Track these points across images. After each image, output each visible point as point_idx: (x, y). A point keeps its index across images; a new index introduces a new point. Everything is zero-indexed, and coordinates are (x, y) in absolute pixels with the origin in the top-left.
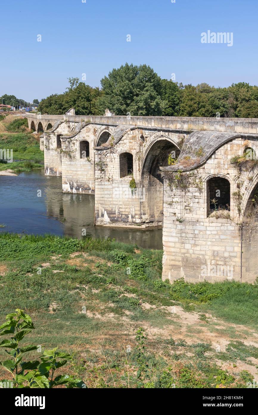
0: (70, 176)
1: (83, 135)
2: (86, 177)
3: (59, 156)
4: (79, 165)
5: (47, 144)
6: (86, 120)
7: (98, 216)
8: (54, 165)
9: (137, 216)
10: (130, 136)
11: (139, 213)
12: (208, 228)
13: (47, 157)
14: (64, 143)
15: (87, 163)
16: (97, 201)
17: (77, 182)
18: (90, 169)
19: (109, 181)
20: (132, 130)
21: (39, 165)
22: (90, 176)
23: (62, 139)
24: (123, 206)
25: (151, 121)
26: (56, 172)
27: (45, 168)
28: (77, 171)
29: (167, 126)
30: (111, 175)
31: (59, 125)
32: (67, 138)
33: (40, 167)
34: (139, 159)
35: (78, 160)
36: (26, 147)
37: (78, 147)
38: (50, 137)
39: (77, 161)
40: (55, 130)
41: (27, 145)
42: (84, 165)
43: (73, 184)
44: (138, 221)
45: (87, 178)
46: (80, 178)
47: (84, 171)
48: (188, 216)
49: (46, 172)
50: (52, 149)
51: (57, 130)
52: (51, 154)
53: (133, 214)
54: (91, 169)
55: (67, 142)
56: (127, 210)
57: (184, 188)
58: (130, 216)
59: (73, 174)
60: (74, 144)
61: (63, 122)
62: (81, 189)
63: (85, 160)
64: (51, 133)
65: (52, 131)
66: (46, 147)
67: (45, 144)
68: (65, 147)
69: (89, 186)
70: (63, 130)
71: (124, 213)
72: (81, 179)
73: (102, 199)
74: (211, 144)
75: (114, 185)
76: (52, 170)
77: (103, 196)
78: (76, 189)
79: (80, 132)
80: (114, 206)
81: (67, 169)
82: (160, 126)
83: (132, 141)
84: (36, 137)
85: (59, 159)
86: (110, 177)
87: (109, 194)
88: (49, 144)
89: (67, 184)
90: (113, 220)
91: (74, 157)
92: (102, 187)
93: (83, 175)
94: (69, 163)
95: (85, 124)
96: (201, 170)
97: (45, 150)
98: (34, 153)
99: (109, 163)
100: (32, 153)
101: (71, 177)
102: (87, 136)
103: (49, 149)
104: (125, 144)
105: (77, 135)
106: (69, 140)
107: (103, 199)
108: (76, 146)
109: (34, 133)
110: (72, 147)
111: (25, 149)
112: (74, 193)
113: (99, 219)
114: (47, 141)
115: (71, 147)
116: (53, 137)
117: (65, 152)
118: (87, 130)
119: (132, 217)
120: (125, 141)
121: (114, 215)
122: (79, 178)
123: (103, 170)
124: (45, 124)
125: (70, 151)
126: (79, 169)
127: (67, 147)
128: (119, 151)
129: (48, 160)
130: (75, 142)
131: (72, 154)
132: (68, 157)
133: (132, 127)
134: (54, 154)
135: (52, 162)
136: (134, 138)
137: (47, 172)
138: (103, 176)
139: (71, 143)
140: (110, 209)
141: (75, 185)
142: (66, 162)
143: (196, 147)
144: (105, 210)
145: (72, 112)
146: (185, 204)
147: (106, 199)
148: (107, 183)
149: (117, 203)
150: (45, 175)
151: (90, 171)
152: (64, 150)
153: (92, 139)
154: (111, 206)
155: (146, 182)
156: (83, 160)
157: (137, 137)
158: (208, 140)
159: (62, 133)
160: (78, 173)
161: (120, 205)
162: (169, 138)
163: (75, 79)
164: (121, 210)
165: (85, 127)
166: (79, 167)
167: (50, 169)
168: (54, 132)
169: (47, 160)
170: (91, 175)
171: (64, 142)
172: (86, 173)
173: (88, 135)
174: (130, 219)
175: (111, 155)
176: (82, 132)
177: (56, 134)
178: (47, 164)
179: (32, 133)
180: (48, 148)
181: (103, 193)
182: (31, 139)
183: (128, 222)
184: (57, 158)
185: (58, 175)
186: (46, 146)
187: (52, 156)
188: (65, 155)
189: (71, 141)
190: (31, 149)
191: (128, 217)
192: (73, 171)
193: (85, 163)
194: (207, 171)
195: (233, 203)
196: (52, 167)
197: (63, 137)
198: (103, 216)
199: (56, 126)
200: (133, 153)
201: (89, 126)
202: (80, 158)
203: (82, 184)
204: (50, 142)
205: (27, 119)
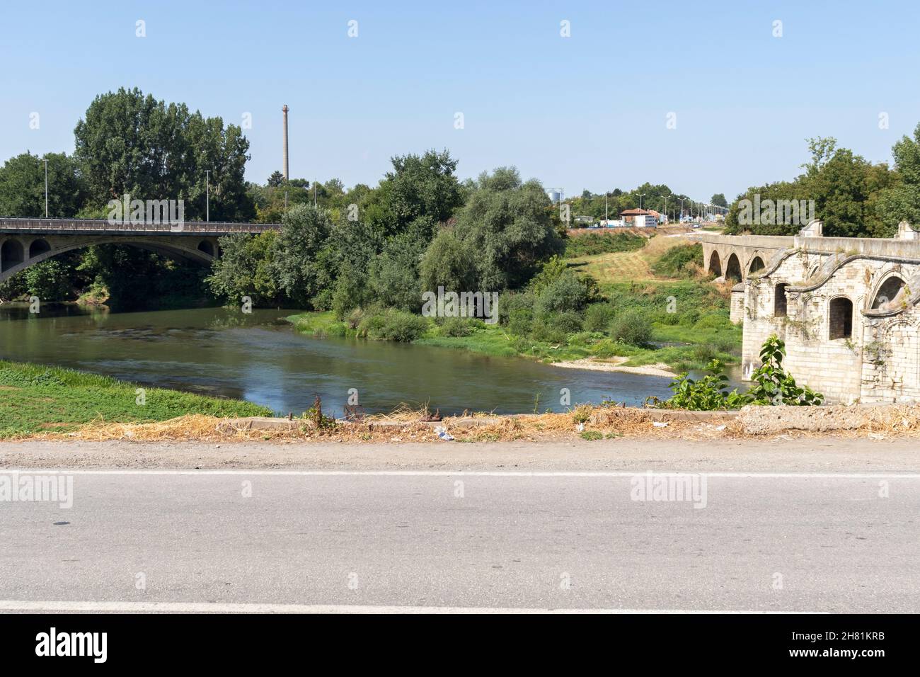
0: (803, 379)
1: (838, 284)
2: (840, 385)
4: (826, 356)
5: (752, 305)
6: (848, 249)
13: (749, 336)
14: (793, 301)
15: (846, 350)
18: (851, 366)
19: (893, 388)
21: (727, 355)
22: (851, 383)
23: (789, 292)
27: (743, 362)
28: (820, 370)
30: (899, 375)
31: (782, 260)
32: (800, 292)
33: (730, 360)
35: (824, 344)
36: (698, 315)
37: (826, 313)
38: (758, 288)
39: (822, 346)
40: (771, 273)
41: (699, 310)
42: (838, 356)
45: (842, 388)
46: (826, 386)
47: (837, 369)
49: (744, 373)
50: (763, 318)
51: (777, 272)
52: (758, 330)
54: (853, 366)
55: (800, 302)
59: (809, 377)
60: (816, 304)
61: (793, 254)
63: (839, 344)
64: (762, 280)
65: (765, 275)
66: (749, 313)
67: (746, 305)
68: (794, 313)
70: (792, 273)
72: (828, 390)
79: (832, 277)
81: (796, 364)
84: (722, 289)
86: (896, 380)
88: (755, 306)
91: (815, 336)
93: (835, 380)
94: (803, 349)
95: (845, 259)
97: (746, 320)
98: (717, 328)
99: (893, 347)
100: (711, 329)
102: (848, 287)
103: (755, 318)
105: (826, 284)
106: (805, 295)
108: (821, 312)
109: (717, 280)
110: (811, 311)
111: (695, 318)
114: (752, 297)
115: (808, 312)
116: (765, 289)
117: (794, 324)
118: (849, 272)
122: (823, 386)
123: (881, 363)
124: (745, 259)
125: (806, 322)
126: (825, 366)
127: (801, 311)
129: (751, 343)
130: (818, 299)
131: (810, 330)
132: (801, 336)
134: (764, 331)
137: (748, 373)
138: (880, 377)
139: (809, 303)
142: (796, 348)
145: (814, 229)
150: (742, 379)
151: (851, 371)
152: (792, 319)
153: (859, 293)
156: (836, 344)
159: (789, 281)
160: (822, 373)
163: (826, 141)
165: (845, 264)
166: (827, 360)
168: (770, 276)
169: (750, 345)
170: (854, 381)
171: (793, 299)
172: (841, 375)
173: (850, 284)
175: (902, 328)
176: (836, 277)
177: (774, 282)
178: (747, 352)
179: (713, 279)
180: (753, 316)
182: (710, 296)
186: (749, 310)
187: (763, 334)
188: (795, 330)
189: (811, 297)
190: (709, 320)
192: (811, 368)
193: (839, 351)
197: (792, 288)
199: (775, 264)
201: (854, 264)
202: (828, 339)
203: (829, 400)
204: (759, 301)
205: (701, 245)
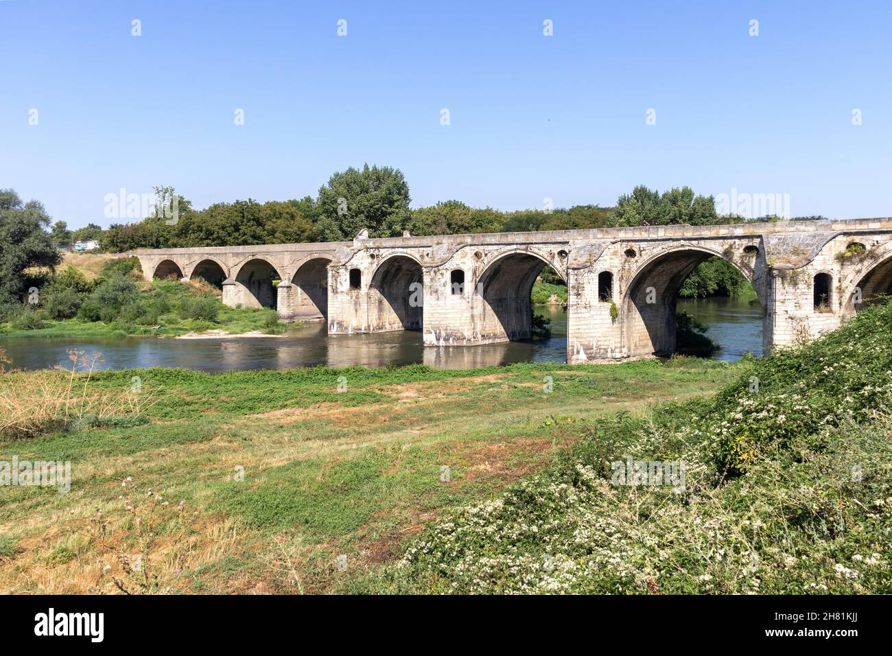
0: (437, 321)
1: (456, 262)
2: (459, 322)
3: (353, 302)
4: (450, 305)
5: (334, 283)
7: (573, 354)
8: (344, 317)
9: (617, 350)
10: (612, 251)
11: (619, 345)
12: (816, 323)
15: (462, 301)
16: (572, 334)
17: (446, 329)
19: (585, 308)
20: (613, 243)
24: (603, 339)
25: (658, 230)
26: (346, 328)
27: (330, 321)
28: (446, 314)
29: (697, 233)
30: (588, 300)
31: (355, 253)
32: (432, 267)
34: (621, 279)
37: (449, 279)
38: (338, 273)
39: (447, 299)
42: (457, 304)
43: (440, 333)
44: (618, 355)
47: (457, 312)
48: (798, 313)
49: (330, 329)
50: (342, 292)
51: (351, 262)
52: (339, 300)
53: (613, 348)
55: (432, 273)
56: (606, 343)
57: (795, 284)
58: (609, 350)
59: (440, 319)
62: (451, 339)
63: (458, 297)
64: (341, 267)
65: (343, 264)
66: (332, 289)
67: (330, 284)
69: (463, 335)
70: (361, 262)
71: (602, 347)
72: (451, 325)
73: (577, 331)
74: (807, 242)
75: (592, 313)
76: (340, 324)
77: (579, 327)
78: (445, 340)
79: (452, 257)
80: (592, 339)
81: (431, 312)
82: (681, 234)
83: (613, 257)
85: (352, 307)
86: (587, 303)
87: (587, 325)
88: (336, 284)
89: (431, 333)
90: (591, 358)
91: (442, 294)
92: (579, 315)
93: (456, 319)
94: (435, 302)
95: (455, 246)
96: (809, 267)
97: (330, 294)
99: (585, 285)
101: (437, 323)
102: (462, 263)
103: (337, 292)
104: (605, 260)
105: (448, 262)
106: (436, 269)
107: (579, 331)
108: (446, 279)
109: (183, 280)
110: (440, 279)
112: (441, 345)
113: (574, 357)
114: (334, 279)
115: (437, 279)
116: (343, 272)
117: (430, 287)
118: (462, 254)
119: (612, 352)
120: (606, 258)
121: (591, 351)
123: (579, 294)
124: (230, 262)
125: (436, 285)
126: (448, 311)
127: (433, 279)
128: (598, 269)
129: (335, 309)
130: (443, 271)
131: (439, 290)
132: (434, 295)
133: (613, 240)
134: (344, 300)
135: (342, 312)
136: (615, 253)
137: (333, 329)
138: (580, 303)
139: (438, 273)
140: (587, 343)
141: (443, 334)
143: (784, 248)
144: (581, 345)
146: (796, 301)
147: (582, 331)
148: (584, 310)
149: (594, 335)
150: (329, 333)
151: (465, 312)
152: (428, 284)
153: (469, 266)
154: (588, 339)
155: (626, 307)
156: (455, 297)
157: (619, 252)
158: (799, 239)
160: (448, 316)
161: (599, 337)
162: (700, 247)
164: (599, 343)
165: (459, 250)
166: (450, 308)
167: (338, 323)
168: (346, 264)
172: (460, 316)
174: (609, 355)
175: (589, 274)
176: (455, 258)
177: (349, 268)
178: (333, 315)
180: (335, 291)
181: (579, 323)
183: (607, 358)
184: (348, 305)
185: (350, 332)
186: (332, 287)
187: (342, 302)
188: (430, 291)
189: (439, 270)
191: (607, 352)
192: (440, 314)
193: (457, 301)
194: (815, 267)
195: (835, 297)
196: (340, 319)
198: (578, 352)
199: (349, 257)
200: (615, 271)
201: (466, 249)
203: (452, 331)
204: (339, 281)
205: (136, 257)
